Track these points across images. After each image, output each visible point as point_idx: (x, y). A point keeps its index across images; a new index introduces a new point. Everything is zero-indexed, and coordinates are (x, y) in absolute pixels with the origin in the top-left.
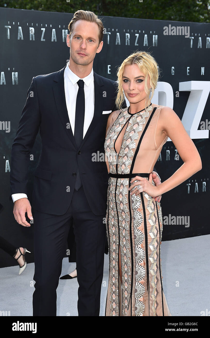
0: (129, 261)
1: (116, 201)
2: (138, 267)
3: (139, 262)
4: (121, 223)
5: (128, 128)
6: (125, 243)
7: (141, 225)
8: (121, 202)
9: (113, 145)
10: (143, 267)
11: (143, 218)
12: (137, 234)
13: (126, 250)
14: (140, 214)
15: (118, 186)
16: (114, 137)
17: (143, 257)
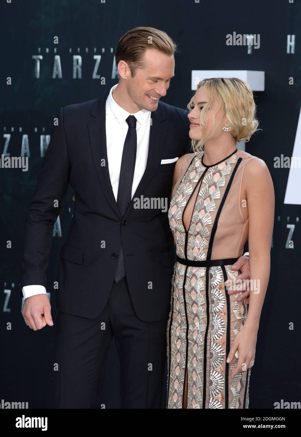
0: (200, 393)
1: (185, 301)
2: (213, 403)
3: (214, 395)
4: (192, 335)
5: (201, 191)
6: (195, 365)
7: (221, 337)
8: (194, 302)
9: (181, 215)
10: (219, 403)
11: (226, 326)
12: (215, 351)
13: (196, 378)
14: (223, 321)
15: (189, 277)
16: (183, 203)
17: (221, 387)
